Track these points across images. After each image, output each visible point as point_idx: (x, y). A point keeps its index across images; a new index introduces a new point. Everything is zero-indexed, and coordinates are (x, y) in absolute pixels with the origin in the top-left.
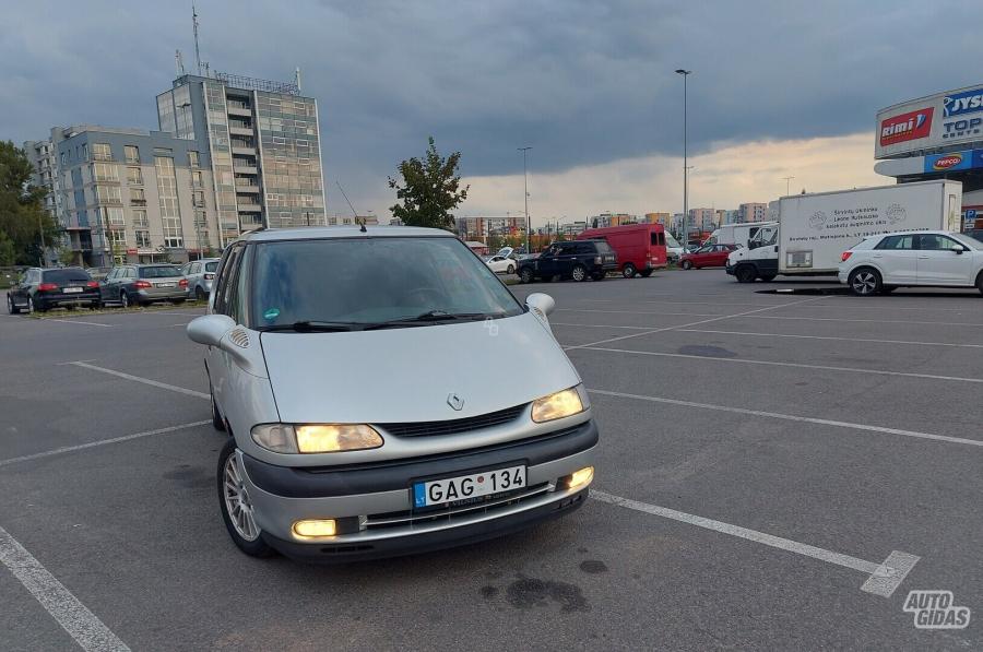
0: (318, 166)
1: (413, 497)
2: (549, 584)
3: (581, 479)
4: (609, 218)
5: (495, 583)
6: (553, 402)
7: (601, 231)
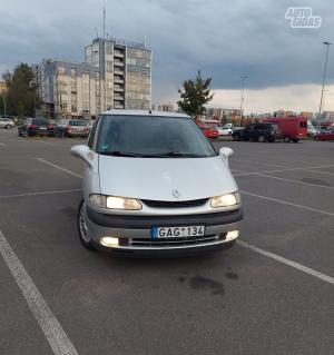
0: (149, 81)
1: (152, 233)
2: (209, 281)
3: (232, 235)
4: (282, 113)
5: (185, 276)
6: (223, 198)
7: (277, 119)
